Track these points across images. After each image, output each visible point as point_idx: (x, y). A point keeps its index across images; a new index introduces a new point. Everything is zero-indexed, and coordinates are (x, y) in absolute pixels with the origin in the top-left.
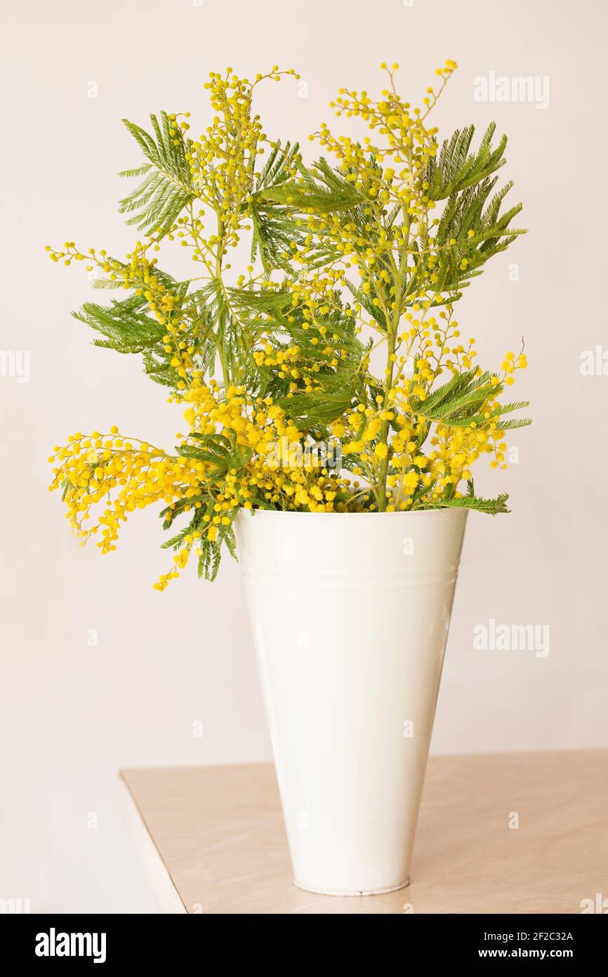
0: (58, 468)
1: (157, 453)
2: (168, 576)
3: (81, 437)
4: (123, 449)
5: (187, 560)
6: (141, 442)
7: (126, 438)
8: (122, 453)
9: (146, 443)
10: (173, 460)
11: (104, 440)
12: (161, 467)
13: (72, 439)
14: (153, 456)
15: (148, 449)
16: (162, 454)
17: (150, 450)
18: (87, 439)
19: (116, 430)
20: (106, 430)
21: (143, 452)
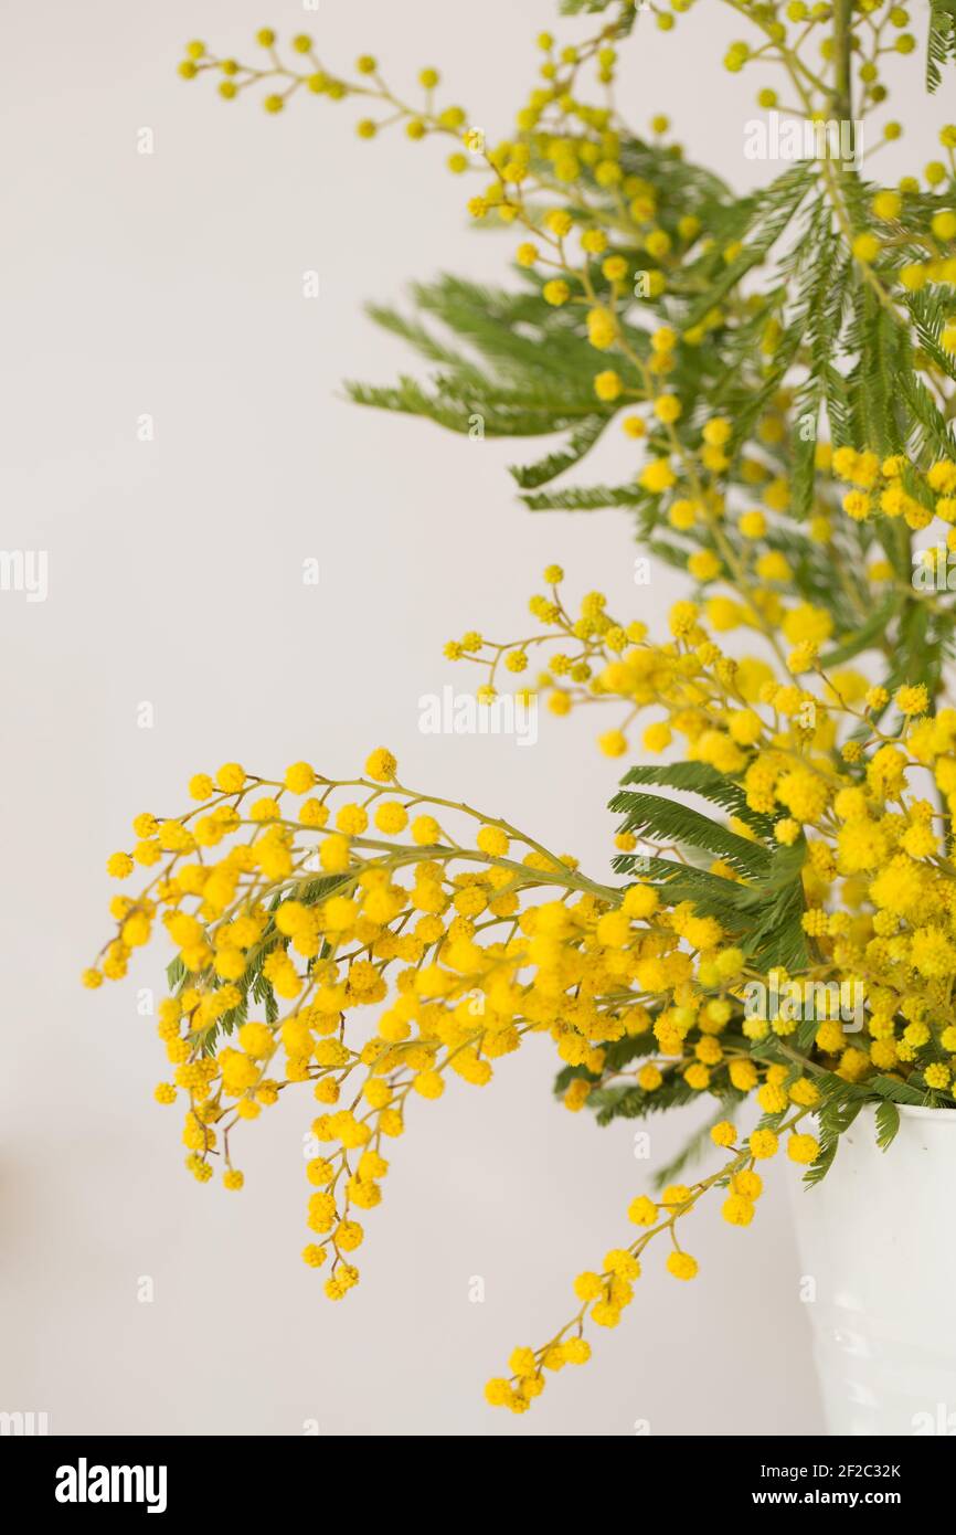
0: (135, 896)
1: (543, 866)
2: (548, 1353)
3: (243, 783)
4: (405, 839)
5: (630, 1294)
6: (484, 819)
7: (425, 799)
8: (401, 855)
9: (502, 823)
10: (607, 900)
11: (337, 802)
12: (550, 922)
13: (205, 787)
14: (530, 878)
15: (506, 847)
16: (568, 874)
17: (518, 852)
18: (269, 792)
19: (389, 766)
20: (348, 761)
21: (486, 857)
